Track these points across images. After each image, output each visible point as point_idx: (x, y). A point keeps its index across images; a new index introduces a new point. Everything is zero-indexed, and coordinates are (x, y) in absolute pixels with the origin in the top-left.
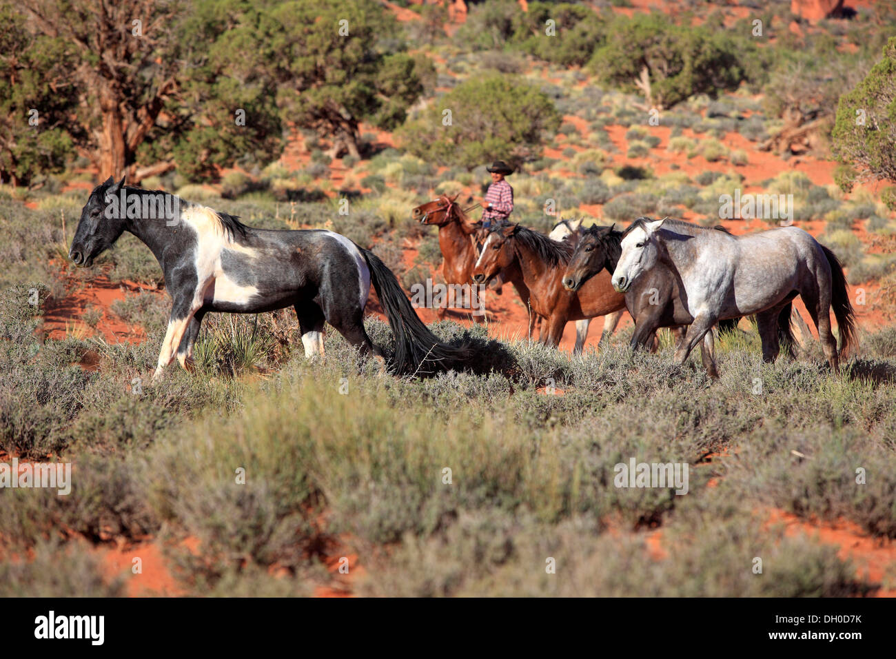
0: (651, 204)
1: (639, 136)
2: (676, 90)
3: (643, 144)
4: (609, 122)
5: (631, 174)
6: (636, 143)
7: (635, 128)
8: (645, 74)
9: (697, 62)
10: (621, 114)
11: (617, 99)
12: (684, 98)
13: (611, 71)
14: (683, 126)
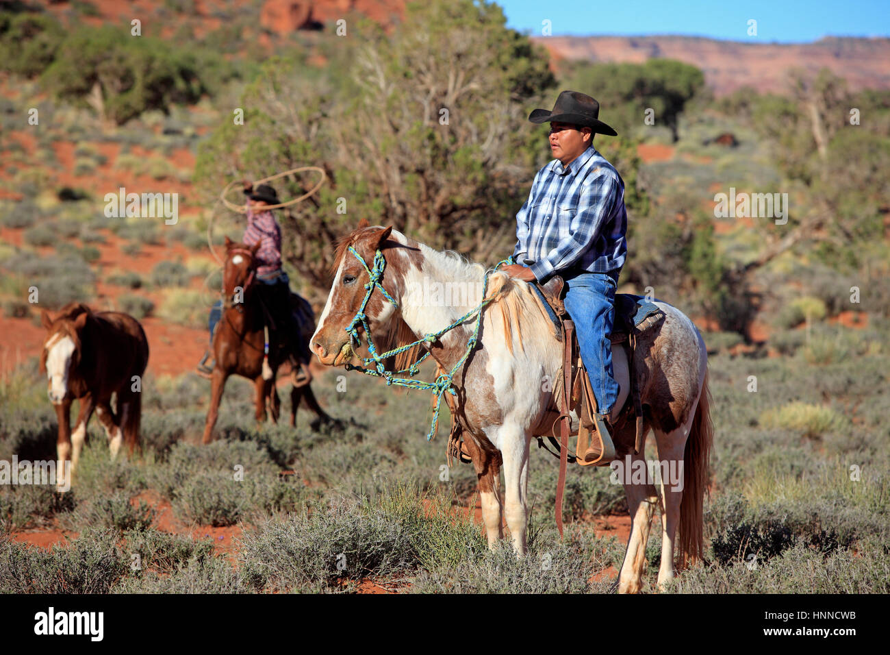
0: (73, 229)
1: (85, 154)
2: (127, 106)
3: (90, 162)
4: (57, 139)
5: (67, 195)
6: (82, 161)
7: (83, 145)
8: (96, 91)
9: (150, 79)
10: (72, 130)
11: (70, 115)
12: (137, 114)
13: (62, 86)
14: (133, 143)
